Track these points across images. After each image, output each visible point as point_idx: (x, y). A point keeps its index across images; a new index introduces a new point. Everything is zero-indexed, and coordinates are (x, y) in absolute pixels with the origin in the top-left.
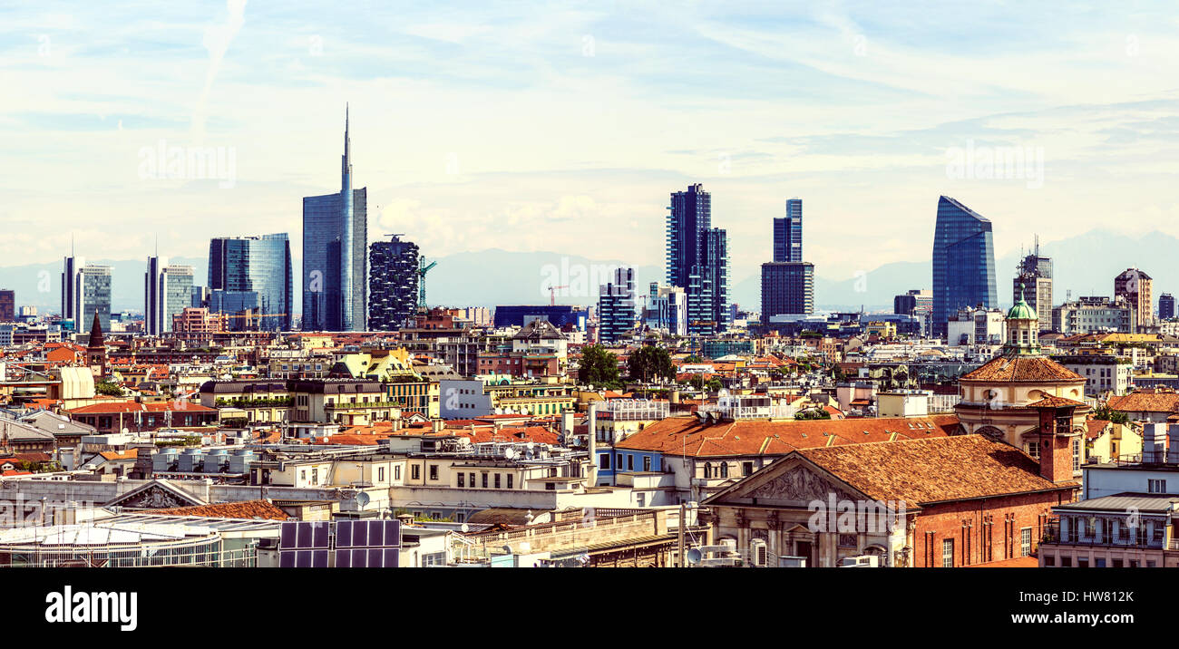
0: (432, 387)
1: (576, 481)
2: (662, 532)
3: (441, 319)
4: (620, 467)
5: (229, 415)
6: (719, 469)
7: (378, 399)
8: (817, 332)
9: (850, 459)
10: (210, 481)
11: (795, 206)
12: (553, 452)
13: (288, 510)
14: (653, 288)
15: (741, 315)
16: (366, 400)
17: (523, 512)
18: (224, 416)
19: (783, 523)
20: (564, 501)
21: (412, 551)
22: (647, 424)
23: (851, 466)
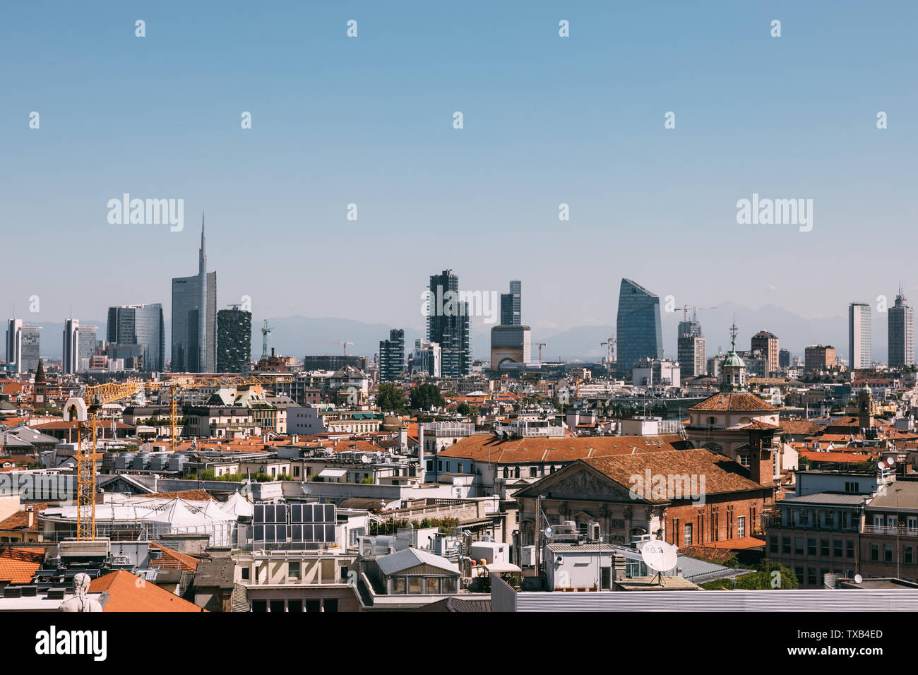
0: (279, 412)
1: (413, 479)
2: (482, 516)
3: (278, 364)
4: (441, 469)
5: (143, 431)
6: (514, 472)
7: (246, 420)
8: (534, 376)
9: (618, 465)
10: (157, 476)
11: (516, 286)
12: (394, 458)
13: (218, 497)
14: (418, 344)
15: (477, 363)
16: (238, 420)
17: (379, 501)
18: (140, 431)
19: (570, 510)
20: (406, 493)
21: (343, 526)
22: (459, 439)
23: (619, 470)
